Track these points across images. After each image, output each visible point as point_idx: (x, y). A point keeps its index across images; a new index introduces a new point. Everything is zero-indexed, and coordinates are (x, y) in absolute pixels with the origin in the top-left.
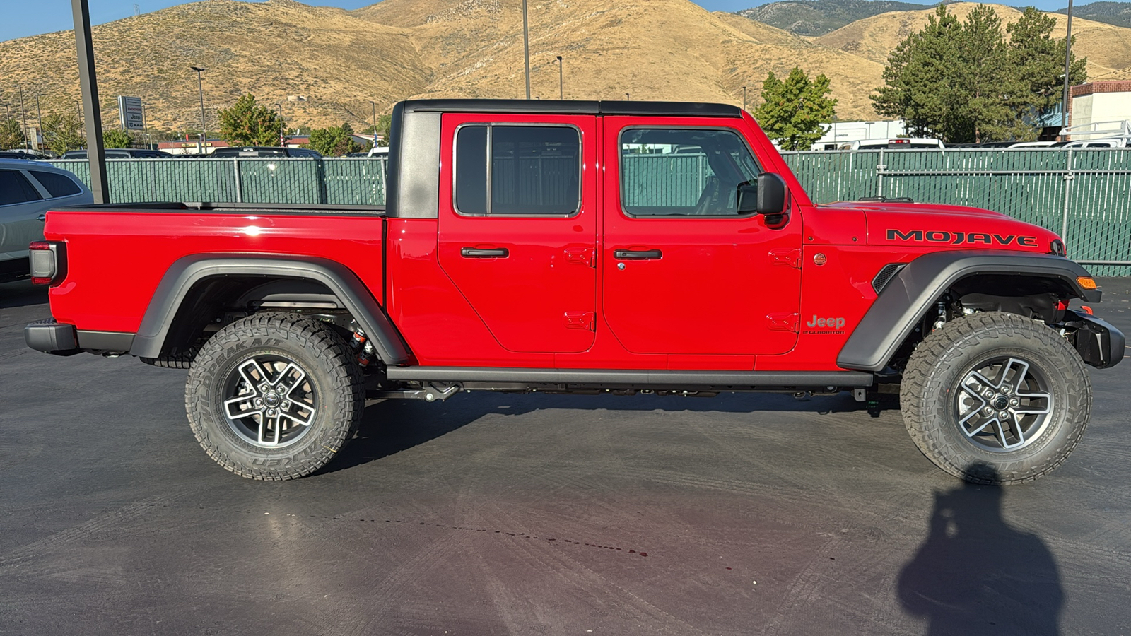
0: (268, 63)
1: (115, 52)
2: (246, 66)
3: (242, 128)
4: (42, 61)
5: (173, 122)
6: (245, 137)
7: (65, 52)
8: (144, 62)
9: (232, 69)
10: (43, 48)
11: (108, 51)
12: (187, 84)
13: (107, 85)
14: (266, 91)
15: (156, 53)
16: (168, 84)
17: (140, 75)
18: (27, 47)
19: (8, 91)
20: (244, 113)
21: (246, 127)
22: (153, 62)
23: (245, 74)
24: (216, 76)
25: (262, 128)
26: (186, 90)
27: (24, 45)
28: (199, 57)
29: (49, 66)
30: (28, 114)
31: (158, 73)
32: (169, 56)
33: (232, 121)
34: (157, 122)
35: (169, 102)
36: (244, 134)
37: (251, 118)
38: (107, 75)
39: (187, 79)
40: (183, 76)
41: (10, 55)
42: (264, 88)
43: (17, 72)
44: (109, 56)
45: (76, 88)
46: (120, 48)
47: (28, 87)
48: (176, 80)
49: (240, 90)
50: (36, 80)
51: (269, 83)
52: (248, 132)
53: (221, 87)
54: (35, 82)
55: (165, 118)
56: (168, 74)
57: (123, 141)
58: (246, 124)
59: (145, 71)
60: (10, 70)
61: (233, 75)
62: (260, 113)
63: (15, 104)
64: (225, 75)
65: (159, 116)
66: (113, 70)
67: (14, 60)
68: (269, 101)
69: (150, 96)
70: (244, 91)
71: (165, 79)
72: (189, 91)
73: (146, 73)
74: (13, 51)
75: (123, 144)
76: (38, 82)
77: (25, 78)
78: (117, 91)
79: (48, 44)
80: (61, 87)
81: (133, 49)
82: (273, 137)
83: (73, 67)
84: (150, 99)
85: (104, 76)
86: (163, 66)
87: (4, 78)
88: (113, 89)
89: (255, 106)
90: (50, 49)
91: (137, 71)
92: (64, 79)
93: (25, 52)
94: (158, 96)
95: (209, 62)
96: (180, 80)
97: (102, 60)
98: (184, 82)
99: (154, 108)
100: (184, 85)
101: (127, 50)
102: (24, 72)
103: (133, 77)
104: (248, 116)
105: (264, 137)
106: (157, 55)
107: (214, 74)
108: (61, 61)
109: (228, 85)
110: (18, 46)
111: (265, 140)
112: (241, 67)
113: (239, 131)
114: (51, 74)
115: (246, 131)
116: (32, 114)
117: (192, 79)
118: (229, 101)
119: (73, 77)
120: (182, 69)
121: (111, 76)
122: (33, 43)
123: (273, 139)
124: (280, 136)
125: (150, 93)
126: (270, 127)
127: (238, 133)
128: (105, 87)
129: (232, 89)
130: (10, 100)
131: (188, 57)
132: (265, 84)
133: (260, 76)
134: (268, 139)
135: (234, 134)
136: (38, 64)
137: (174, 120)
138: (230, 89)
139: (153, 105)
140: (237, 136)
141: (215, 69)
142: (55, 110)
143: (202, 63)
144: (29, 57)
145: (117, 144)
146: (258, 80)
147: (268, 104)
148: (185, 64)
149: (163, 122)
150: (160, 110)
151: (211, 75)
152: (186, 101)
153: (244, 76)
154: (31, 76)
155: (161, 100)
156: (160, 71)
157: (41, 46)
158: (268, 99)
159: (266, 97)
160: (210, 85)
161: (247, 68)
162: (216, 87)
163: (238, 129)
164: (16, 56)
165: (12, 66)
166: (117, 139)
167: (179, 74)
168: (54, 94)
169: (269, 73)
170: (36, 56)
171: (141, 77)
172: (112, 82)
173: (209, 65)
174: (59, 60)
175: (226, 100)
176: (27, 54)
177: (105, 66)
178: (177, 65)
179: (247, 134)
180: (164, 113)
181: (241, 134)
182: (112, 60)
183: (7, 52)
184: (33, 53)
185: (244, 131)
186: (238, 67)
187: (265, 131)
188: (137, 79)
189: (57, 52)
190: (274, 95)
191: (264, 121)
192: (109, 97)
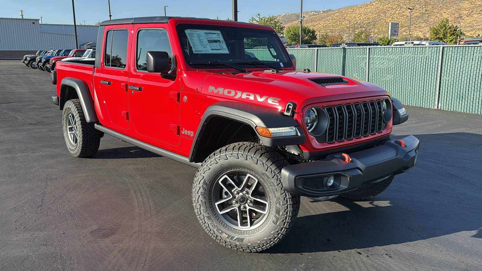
0: (479, 3)
1: (408, 4)
2: (467, 6)
3: (440, 35)
4: (379, 9)
5: (427, 33)
6: (441, 39)
7: (388, 5)
8: (420, 7)
9: (460, 7)
10: (381, 4)
11: (406, 3)
12: (437, 15)
13: (402, 18)
14: (475, 17)
15: (426, 2)
16: (428, 16)
17: (417, 13)
18: (375, 4)
19: (365, 22)
20: (441, 28)
21: (441, 34)
22: (424, 6)
23: (466, 9)
24: (452, 11)
25: (449, 34)
26: (436, 18)
27: (374, 3)
28: (445, 3)
29: (381, 11)
30: (370, 31)
31: (425, 11)
32: (432, 3)
33: (435, 32)
34: (420, 33)
35: (428, 24)
36: (440, 38)
37: (445, 30)
38: (403, 13)
39: (438, 13)
40: (436, 12)
41: (368, 8)
42: (474, 15)
43: (369, 15)
44: (405, 5)
45: (390, 20)
46: (411, 2)
47: (372, 20)
48: (432, 14)
49: (462, 17)
50: (376, 17)
51: (478, 13)
52: (442, 37)
53: (453, 16)
54: (375, 18)
55: (424, 31)
56: (429, 11)
57: (386, 41)
58: (442, 33)
59: (420, 11)
60: (367, 14)
61: (460, 10)
62: (450, 28)
63: (366, 27)
64: (456, 10)
65: (422, 30)
66: (406, 11)
67: (369, 10)
68: (476, 21)
69: (420, 21)
70: (464, 17)
71: (428, 14)
72: (437, 19)
73: (420, 12)
74: (369, 6)
75: (386, 42)
76: (376, 18)
77: (372, 17)
78: (406, 20)
79: (382, 2)
80: (384, 20)
81: (416, 2)
82: (454, 39)
83: (390, 11)
84: (419, 23)
85: (402, 14)
86: (428, 8)
87: (364, 17)
88: (405, 19)
89: (448, 24)
90: (383, 4)
91: (416, 11)
92: (386, 16)
93: (374, 6)
94: (423, 21)
95: (450, 4)
96: (434, 14)
97: (402, 7)
98: (436, 15)
99: (421, 27)
100: (436, 16)
101: (413, 2)
102: (372, 14)
103: (414, 14)
104: (443, 29)
105: (449, 39)
106: (426, 3)
107: (451, 10)
108: (386, 9)
109: (457, 15)
110: (371, 4)
111: (450, 40)
112: (465, 6)
113: (438, 36)
114: (381, 14)
115: (441, 36)
116: (372, 31)
117: (440, 13)
118: (455, 22)
119: (389, 15)
120: (436, 9)
121: (405, 14)
122: (377, 2)
123: (454, 40)
124: (458, 38)
125: (420, 20)
126: (454, 34)
127: (437, 37)
128: (401, 19)
129: (458, 16)
130: (364, 26)
131: (440, 3)
132: (475, 13)
133: (474, 9)
134: (451, 39)
135: (435, 37)
136: (378, 11)
137: (428, 32)
138: (457, 17)
139: (420, 26)
140: (437, 38)
141: (452, 8)
142: (380, 29)
143: (446, 5)
144: (375, 8)
145: (384, 42)
146: (472, 11)
147: (475, 23)
148: (438, 7)
149: (423, 33)
150: (423, 28)
151: (449, 11)
152: (435, 23)
153: (465, 10)
154: (374, 16)
155: (424, 23)
156: (426, 10)
157: (380, 3)
158: (475, 20)
159: (475, 19)
160: (448, 15)
161: (468, 6)
162: (451, 16)
163: (437, 35)
164: (370, 8)
165: (368, 12)
166: (384, 41)
167: (434, 11)
168: (381, 23)
169: (479, 8)
170: (377, 7)
171: (417, 14)
172: (405, 16)
173: (449, 6)
174: (386, 8)
175: (454, 22)
176: (374, 7)
177: (403, 10)
178: (434, 7)
179: (441, 38)
180: (424, 29)
181: (439, 38)
182: (406, 7)
183: (367, 7)
184: (376, 6)
185: (440, 36)
186: (463, 6)
187: (450, 36)
188: (415, 15)
189: (385, 5)
190: (479, 18)
191: (451, 31)
192: (402, 23)
